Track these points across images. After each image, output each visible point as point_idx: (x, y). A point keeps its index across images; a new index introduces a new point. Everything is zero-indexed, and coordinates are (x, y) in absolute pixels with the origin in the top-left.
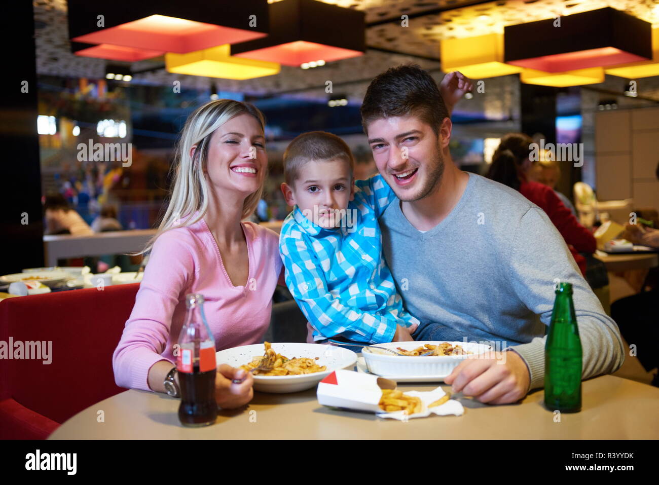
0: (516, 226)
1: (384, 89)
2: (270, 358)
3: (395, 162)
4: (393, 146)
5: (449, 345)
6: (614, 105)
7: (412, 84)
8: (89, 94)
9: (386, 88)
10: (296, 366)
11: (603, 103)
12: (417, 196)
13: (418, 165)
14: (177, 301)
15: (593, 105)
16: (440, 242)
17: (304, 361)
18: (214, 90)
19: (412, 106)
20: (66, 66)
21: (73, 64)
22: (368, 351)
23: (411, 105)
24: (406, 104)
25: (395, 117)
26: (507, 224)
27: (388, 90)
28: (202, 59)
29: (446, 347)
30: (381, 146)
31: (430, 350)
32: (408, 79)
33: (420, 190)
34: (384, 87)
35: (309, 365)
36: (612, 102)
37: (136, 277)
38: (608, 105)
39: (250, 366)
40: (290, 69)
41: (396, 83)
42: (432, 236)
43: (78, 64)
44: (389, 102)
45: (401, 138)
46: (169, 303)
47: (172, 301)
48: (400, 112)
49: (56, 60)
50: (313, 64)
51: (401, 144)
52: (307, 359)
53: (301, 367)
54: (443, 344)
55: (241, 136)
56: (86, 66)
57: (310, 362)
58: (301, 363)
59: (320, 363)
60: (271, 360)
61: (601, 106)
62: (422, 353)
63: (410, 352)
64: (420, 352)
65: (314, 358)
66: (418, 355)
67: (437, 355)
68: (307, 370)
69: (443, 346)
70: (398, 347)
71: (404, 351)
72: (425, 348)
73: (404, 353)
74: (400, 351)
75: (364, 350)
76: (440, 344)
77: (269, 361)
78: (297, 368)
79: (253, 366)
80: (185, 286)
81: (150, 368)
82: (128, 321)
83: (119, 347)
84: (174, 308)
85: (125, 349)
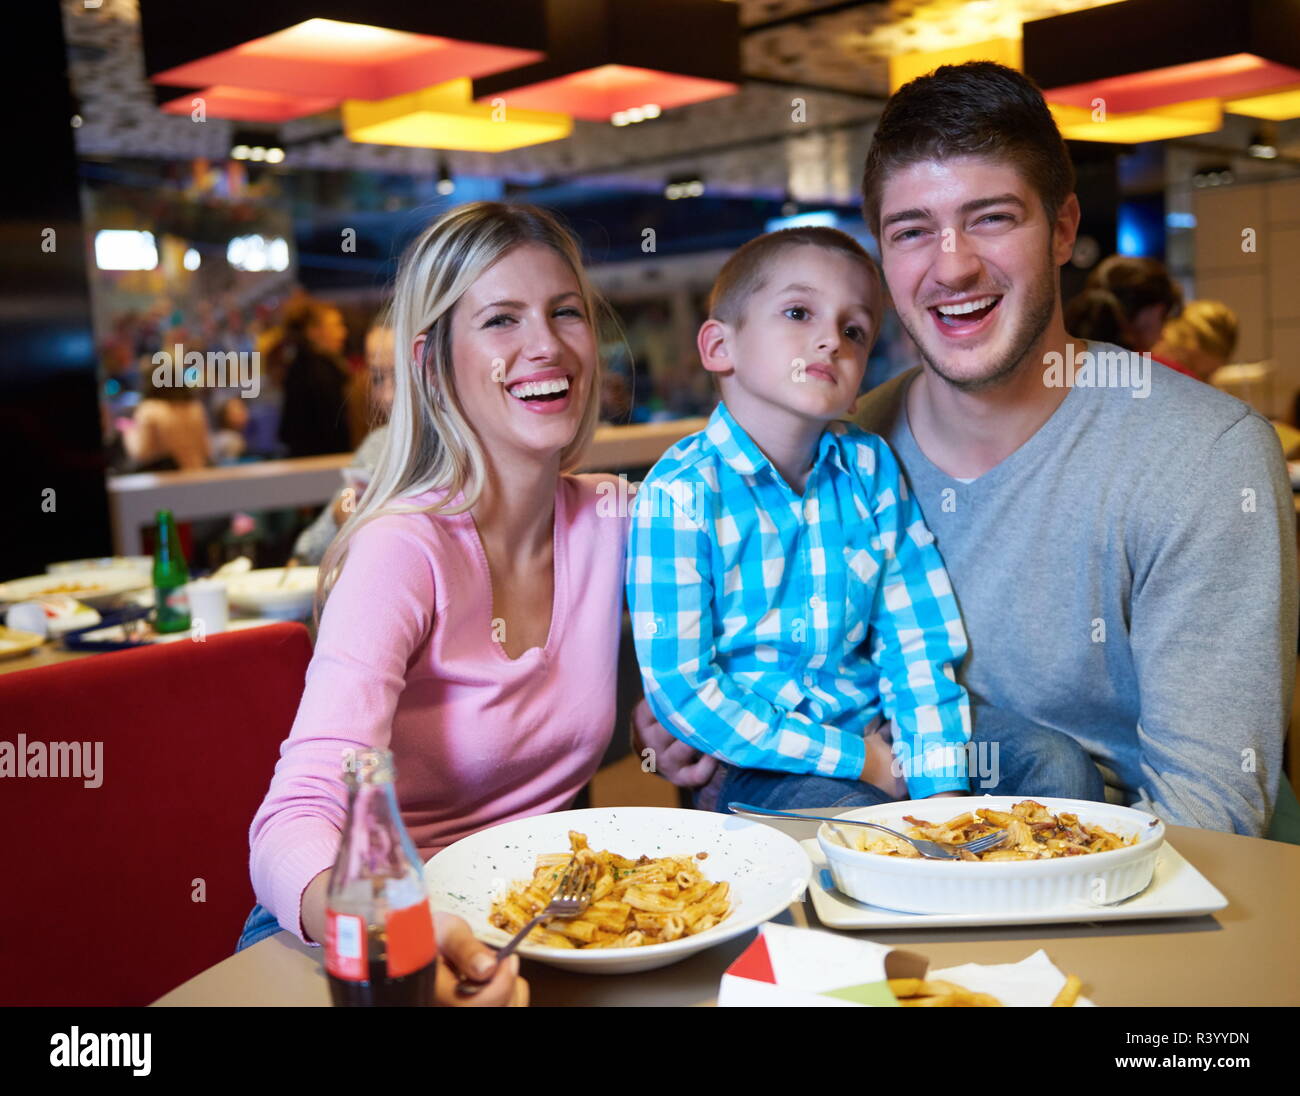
0: (1200, 459)
2: (585, 874)
5: (1039, 806)
6: (1225, 173)
8: (210, 192)
10: (653, 892)
11: (1204, 171)
12: (995, 367)
14: (403, 683)
15: (1187, 176)
17: (671, 871)
18: (444, 174)
20: (155, 136)
21: (167, 130)
22: (833, 833)
25: (965, 158)
26: (1177, 448)
28: (416, 109)
29: (1031, 814)
30: (912, 233)
31: (993, 825)
33: (1000, 353)
35: (684, 885)
36: (1220, 169)
37: (282, 581)
38: (1212, 175)
39: (531, 898)
40: (591, 126)
43: (178, 130)
45: (972, 213)
46: (381, 690)
47: (389, 684)
49: (132, 123)
50: (635, 115)
51: (971, 229)
52: (679, 866)
53: (664, 894)
54: (1022, 805)
55: (519, 305)
56: (194, 134)
57: (687, 876)
58: (665, 879)
59: (710, 872)
60: (588, 877)
61: (1199, 177)
62: (971, 835)
63: (942, 833)
64: (965, 828)
65: (695, 858)
66: (963, 840)
67: (1017, 845)
68: (681, 904)
69: (1023, 810)
70: (906, 816)
71: (922, 824)
72: (977, 820)
73: (924, 830)
74: (911, 825)
75: (824, 833)
76: (1014, 806)
77: (581, 881)
78: (654, 897)
79: (537, 896)
80: (417, 645)
81: (305, 890)
82: (285, 744)
83: (263, 811)
84: (394, 699)
85: (272, 818)
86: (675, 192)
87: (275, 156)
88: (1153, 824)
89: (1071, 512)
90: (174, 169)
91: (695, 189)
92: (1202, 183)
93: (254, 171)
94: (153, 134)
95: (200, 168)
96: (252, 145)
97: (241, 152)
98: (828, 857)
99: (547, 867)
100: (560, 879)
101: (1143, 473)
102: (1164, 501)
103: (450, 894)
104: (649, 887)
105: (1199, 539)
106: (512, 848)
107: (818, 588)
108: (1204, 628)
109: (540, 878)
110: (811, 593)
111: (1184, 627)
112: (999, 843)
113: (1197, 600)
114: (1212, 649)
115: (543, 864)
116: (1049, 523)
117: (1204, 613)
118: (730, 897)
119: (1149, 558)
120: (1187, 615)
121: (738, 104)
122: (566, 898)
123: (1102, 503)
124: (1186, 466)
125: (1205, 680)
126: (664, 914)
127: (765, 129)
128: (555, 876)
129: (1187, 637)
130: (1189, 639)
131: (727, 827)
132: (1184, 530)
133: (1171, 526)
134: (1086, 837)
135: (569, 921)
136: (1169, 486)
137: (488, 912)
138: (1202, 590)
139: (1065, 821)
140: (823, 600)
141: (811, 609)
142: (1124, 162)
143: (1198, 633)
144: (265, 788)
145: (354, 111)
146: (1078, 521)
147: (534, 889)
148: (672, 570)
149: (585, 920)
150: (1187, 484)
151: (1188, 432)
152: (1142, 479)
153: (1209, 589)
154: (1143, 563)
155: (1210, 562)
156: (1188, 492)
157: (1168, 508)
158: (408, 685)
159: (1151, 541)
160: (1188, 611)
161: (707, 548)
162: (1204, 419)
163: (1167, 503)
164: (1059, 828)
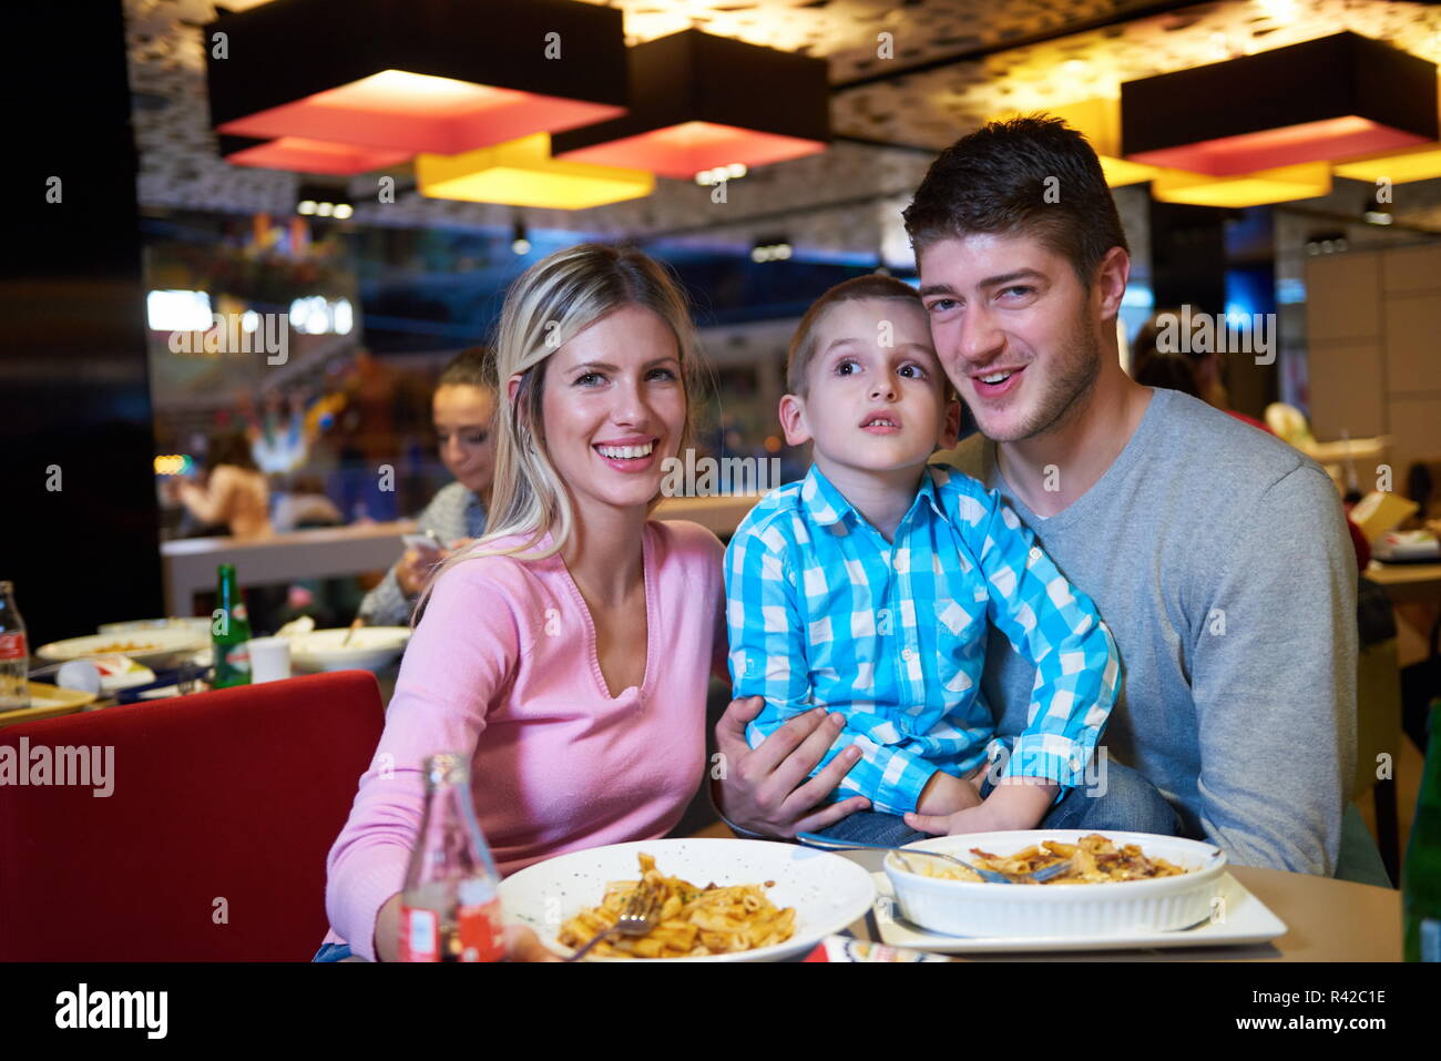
0: (1248, 512)
1: (964, 166)
2: (653, 896)
3: (974, 345)
4: (973, 304)
5: (1105, 840)
6: (1339, 241)
7: (1035, 159)
8: (273, 248)
9: (969, 166)
10: (719, 914)
11: (1317, 238)
12: (1024, 428)
13: (1029, 357)
14: (484, 723)
15: (1298, 244)
16: (1080, 543)
17: (738, 896)
18: (520, 233)
19: (1028, 210)
20: (216, 190)
21: (230, 184)
22: (899, 863)
23: (1023, 209)
24: (1010, 204)
25: (982, 236)
26: (1227, 501)
27: (974, 172)
28: (493, 164)
29: (1097, 848)
30: (948, 304)
31: (1058, 856)
32: (1026, 148)
33: (1029, 415)
34: (965, 162)
35: (751, 908)
36: (1334, 236)
37: (348, 639)
38: (1326, 243)
39: (599, 918)
40: (676, 184)
41: (995, 153)
42: (1062, 529)
43: (241, 183)
44: (972, 200)
45: (994, 286)
46: (461, 728)
47: (469, 722)
48: (994, 223)
49: (192, 175)
50: (721, 174)
51: (992, 302)
52: (745, 890)
53: (730, 916)
54: (1088, 838)
55: (613, 369)
56: (258, 188)
57: (753, 900)
58: (731, 902)
59: (777, 899)
60: (655, 899)
61: (1313, 244)
62: (1036, 866)
63: (1008, 863)
64: (1032, 860)
65: (763, 886)
66: (1028, 870)
67: (1081, 874)
68: (747, 925)
69: (1088, 843)
70: (973, 848)
71: (989, 857)
72: (1043, 851)
73: (990, 862)
74: (978, 858)
75: (889, 861)
76: (1080, 839)
77: (649, 902)
78: (719, 918)
79: (606, 917)
80: (500, 687)
81: (382, 907)
82: (365, 776)
83: (343, 838)
84: (475, 738)
85: (352, 845)
86: (761, 255)
87: (343, 212)
88: (1216, 855)
89: (1133, 560)
90: (233, 224)
91: (782, 252)
92: (1314, 249)
93: (319, 228)
94: (215, 187)
95: (261, 223)
96: (319, 200)
97: (308, 207)
98: (894, 884)
99: (615, 894)
100: (628, 901)
101: (1196, 525)
102: (1214, 554)
103: (519, 916)
104: (715, 909)
105: (1248, 591)
106: (581, 875)
107: (909, 640)
108: (1257, 680)
109: (609, 904)
110: (902, 644)
111: (1237, 679)
112: (1063, 872)
113: (1248, 652)
114: (1265, 701)
115: (613, 890)
116: (1112, 570)
117: (1256, 665)
118: (797, 921)
119: (1202, 611)
120: (1239, 667)
121: (828, 164)
122: (634, 918)
123: (1159, 552)
124: (1235, 518)
125: (1259, 732)
126: (729, 934)
127: (856, 190)
128: (623, 900)
129: (1240, 689)
130: (1243, 691)
131: (795, 857)
132: (1232, 582)
133: (1221, 578)
134: (1148, 867)
135: (636, 938)
136: (1218, 539)
137: (557, 933)
138: (1252, 642)
139: (1129, 852)
140: (915, 651)
141: (904, 662)
142: (1231, 227)
143: (1251, 685)
144: (344, 818)
145: (427, 165)
146: (1139, 569)
147: (602, 910)
148: (761, 618)
149: (652, 938)
150: (1235, 536)
151: (1239, 484)
152: (1196, 531)
153: (1258, 642)
154: (1198, 614)
155: (1260, 614)
156: (1237, 545)
157: (1218, 560)
158: (488, 724)
159: (1203, 594)
160: (1240, 663)
161: (793, 598)
162: (1256, 471)
163: (1217, 555)
164: (1124, 859)
